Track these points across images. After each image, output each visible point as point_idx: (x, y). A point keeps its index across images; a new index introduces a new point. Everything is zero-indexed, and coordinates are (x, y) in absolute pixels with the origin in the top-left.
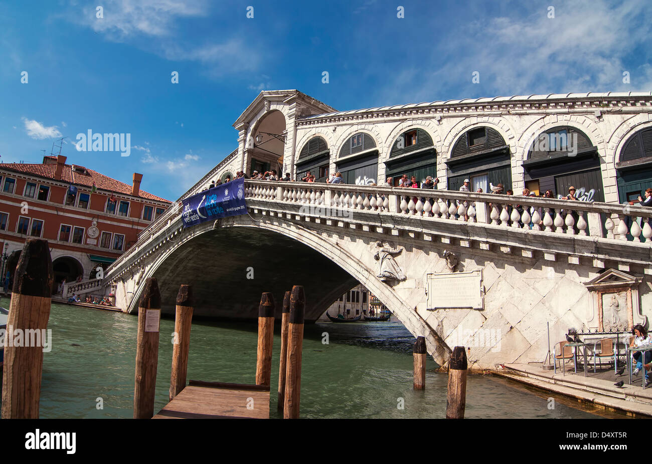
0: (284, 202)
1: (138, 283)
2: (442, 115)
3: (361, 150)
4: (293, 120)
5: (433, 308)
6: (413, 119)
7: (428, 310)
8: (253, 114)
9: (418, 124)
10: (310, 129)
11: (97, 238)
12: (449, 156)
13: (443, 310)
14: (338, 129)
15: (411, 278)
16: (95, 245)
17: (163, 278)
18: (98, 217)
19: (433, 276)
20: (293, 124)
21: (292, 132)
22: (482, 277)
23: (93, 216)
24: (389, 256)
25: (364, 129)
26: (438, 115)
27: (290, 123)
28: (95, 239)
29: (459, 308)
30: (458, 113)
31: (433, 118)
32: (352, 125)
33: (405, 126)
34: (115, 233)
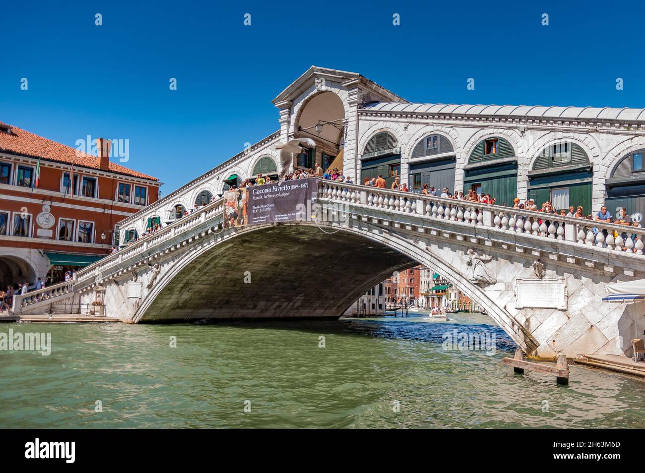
0: (369, 206)
1: (150, 287)
2: (525, 126)
4: (355, 109)
5: (522, 307)
6: (496, 127)
7: (516, 308)
8: (299, 91)
9: (500, 133)
10: (376, 122)
11: (54, 228)
12: (530, 168)
13: (530, 309)
14: (411, 127)
15: (501, 281)
16: (50, 238)
17: (187, 278)
18: (51, 199)
19: (522, 281)
20: (355, 114)
21: (355, 123)
22: (567, 284)
23: (44, 198)
24: (482, 263)
25: (440, 131)
26: (522, 125)
27: (351, 112)
28: (49, 229)
29: (545, 308)
30: (542, 126)
31: (517, 128)
32: (427, 124)
33: (486, 134)
34: (79, 221)
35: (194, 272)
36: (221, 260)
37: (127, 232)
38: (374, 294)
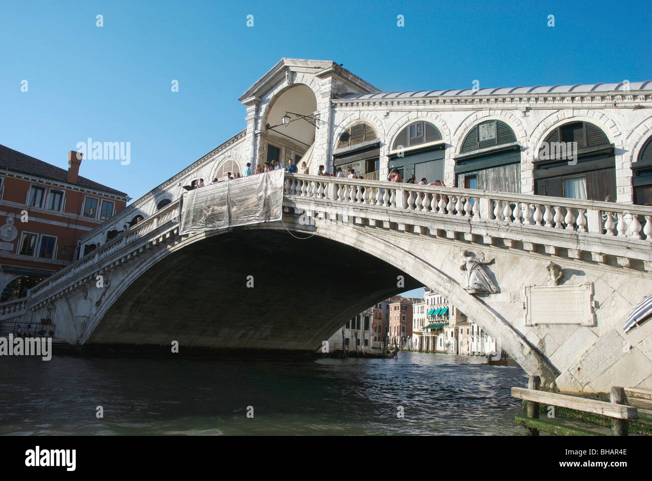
1: (98, 303)
2: (527, 105)
3: (422, 142)
4: (327, 99)
5: (533, 323)
6: (492, 109)
9: (496, 115)
10: (352, 112)
11: (15, 242)
12: (536, 153)
13: (545, 326)
14: (392, 114)
15: (505, 291)
16: (10, 252)
19: (532, 289)
20: (328, 105)
21: (327, 114)
22: (593, 290)
23: (8, 210)
24: (479, 267)
25: (425, 117)
26: (523, 105)
27: (323, 103)
28: (11, 242)
30: (547, 104)
31: (517, 108)
32: (410, 111)
33: (481, 116)
34: (42, 235)
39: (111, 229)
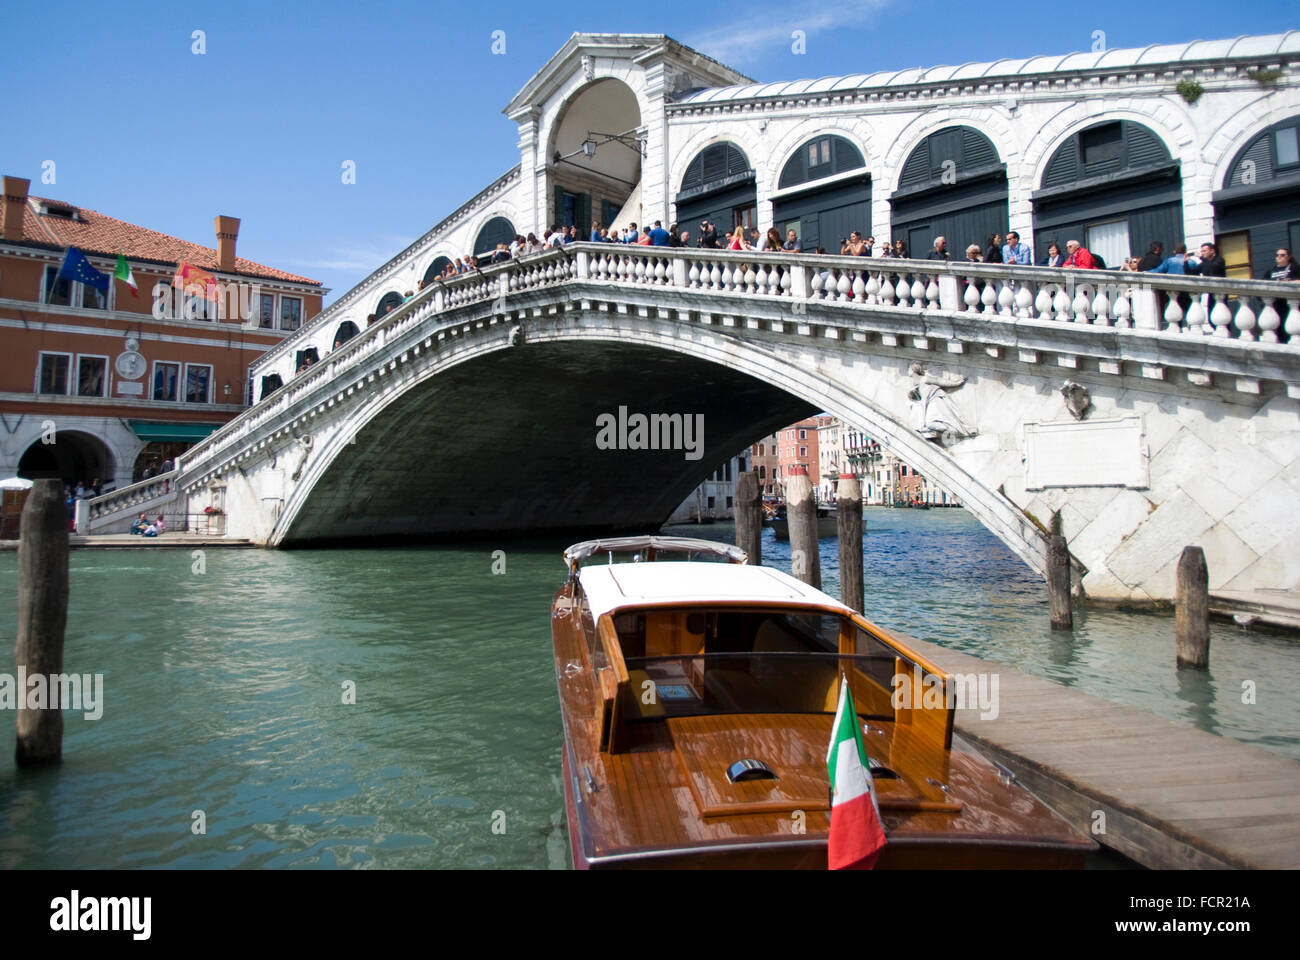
0: (693, 290)
1: (296, 476)
2: (1018, 96)
3: (831, 173)
4: (660, 103)
5: (1040, 486)
6: (953, 106)
7: (1028, 490)
8: (552, 85)
9: (962, 117)
10: (702, 126)
11: (144, 379)
12: (1036, 185)
13: (1061, 490)
14: (773, 126)
15: (988, 431)
16: (139, 397)
17: (362, 458)
18: (140, 327)
19: (1036, 428)
20: (661, 113)
21: (661, 131)
22: (1144, 427)
23: (129, 327)
24: (941, 393)
25: (834, 127)
26: (1010, 96)
27: (651, 111)
28: (138, 380)
29: (1096, 486)
30: (1054, 91)
31: (998, 103)
32: (807, 117)
33: (932, 123)
34: (187, 364)
35: (373, 445)
36: (421, 420)
37: (264, 378)
38: (729, 478)
39: (303, 347)
